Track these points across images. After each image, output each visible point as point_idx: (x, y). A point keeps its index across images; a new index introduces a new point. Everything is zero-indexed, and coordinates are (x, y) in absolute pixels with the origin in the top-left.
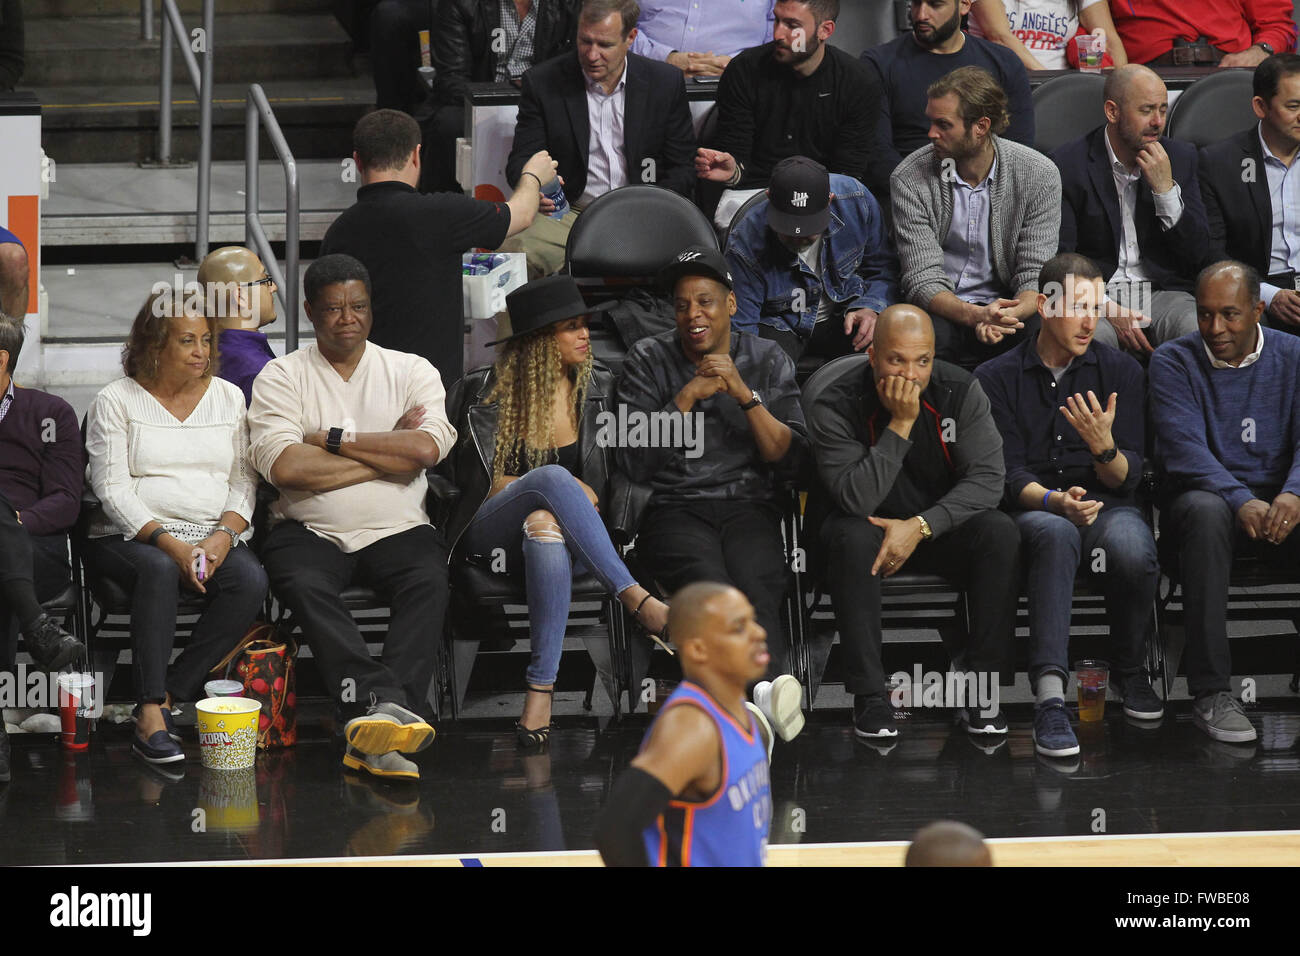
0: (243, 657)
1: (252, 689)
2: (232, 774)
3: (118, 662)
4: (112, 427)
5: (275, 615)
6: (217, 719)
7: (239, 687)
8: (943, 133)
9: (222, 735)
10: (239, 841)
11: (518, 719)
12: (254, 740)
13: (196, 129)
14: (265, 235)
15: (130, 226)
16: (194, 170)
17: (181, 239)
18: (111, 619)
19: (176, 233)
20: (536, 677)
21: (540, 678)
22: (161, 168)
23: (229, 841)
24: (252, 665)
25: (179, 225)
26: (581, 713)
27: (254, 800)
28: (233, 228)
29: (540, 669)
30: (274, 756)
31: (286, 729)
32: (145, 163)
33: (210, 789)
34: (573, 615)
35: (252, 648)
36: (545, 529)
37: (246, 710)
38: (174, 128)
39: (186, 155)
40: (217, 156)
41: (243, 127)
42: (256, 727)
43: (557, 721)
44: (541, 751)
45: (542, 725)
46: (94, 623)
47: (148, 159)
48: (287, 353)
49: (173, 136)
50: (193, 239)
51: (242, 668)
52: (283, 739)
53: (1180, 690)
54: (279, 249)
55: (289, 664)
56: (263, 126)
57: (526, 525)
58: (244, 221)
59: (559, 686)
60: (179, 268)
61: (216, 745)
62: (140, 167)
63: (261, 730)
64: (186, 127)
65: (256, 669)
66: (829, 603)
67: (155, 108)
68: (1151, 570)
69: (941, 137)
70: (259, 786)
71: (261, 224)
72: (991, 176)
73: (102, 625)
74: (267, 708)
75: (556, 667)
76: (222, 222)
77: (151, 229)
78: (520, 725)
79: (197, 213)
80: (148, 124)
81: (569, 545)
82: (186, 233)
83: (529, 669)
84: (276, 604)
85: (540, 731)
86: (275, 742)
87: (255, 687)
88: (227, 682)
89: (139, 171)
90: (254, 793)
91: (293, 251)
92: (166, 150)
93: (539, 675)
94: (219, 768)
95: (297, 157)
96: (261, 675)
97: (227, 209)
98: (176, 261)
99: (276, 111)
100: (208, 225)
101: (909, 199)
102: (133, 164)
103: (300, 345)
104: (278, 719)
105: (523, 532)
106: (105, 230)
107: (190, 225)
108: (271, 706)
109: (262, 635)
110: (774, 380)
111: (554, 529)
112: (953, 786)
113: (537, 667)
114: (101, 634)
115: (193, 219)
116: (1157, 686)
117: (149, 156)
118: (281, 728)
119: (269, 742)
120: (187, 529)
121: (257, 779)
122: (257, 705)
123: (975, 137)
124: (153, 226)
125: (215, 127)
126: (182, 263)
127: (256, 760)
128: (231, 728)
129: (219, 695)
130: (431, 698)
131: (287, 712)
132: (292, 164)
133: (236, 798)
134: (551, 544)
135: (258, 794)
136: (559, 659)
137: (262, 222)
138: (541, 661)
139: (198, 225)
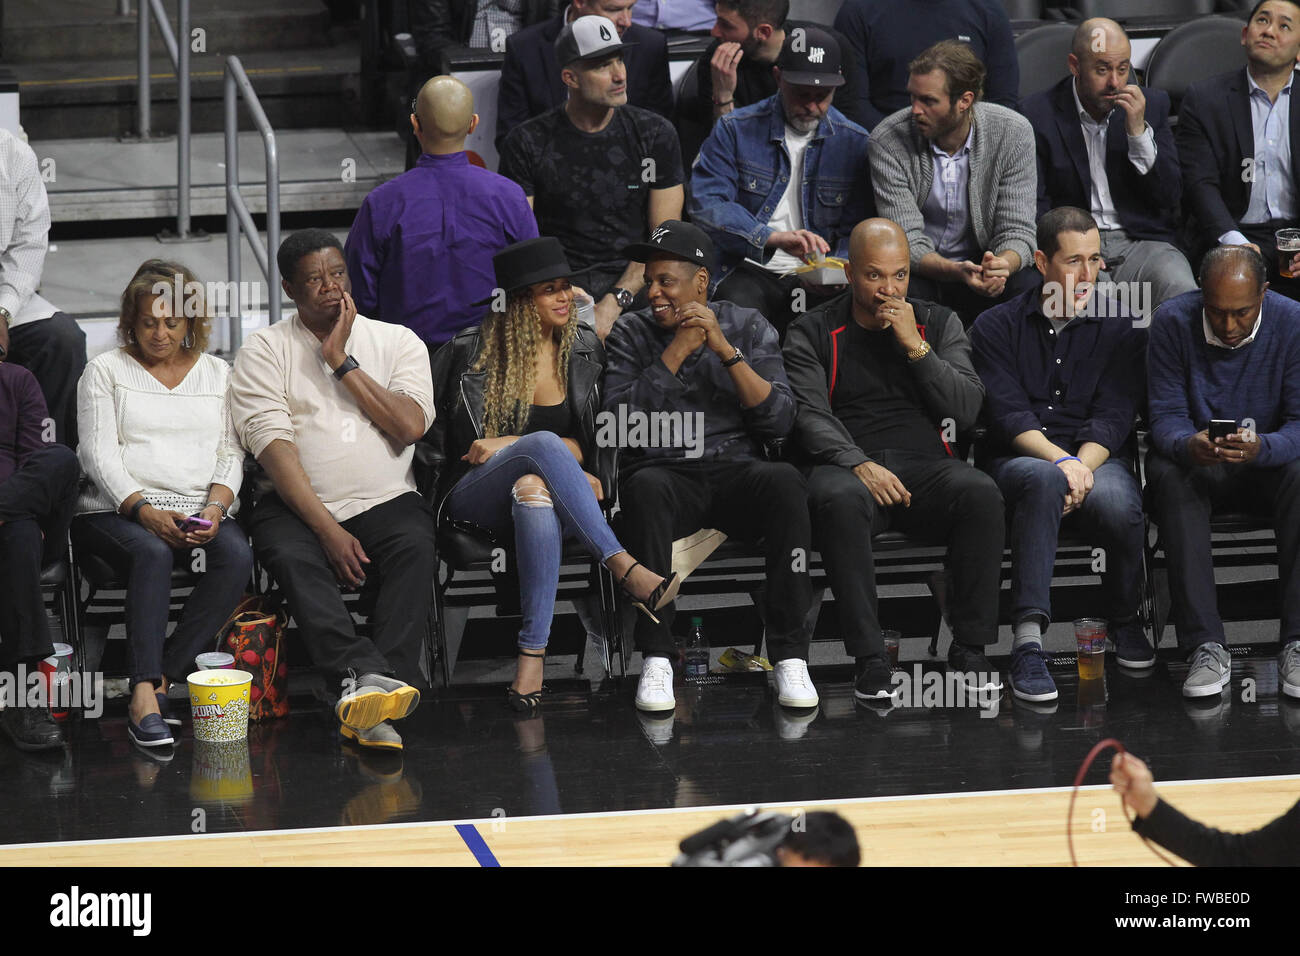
0: (233, 630)
1: (244, 662)
2: (224, 746)
3: (109, 637)
4: (99, 392)
5: (264, 587)
6: (209, 692)
7: (230, 659)
8: (928, 110)
9: (214, 707)
10: (234, 813)
11: (510, 684)
12: (247, 712)
13: (174, 102)
14: (246, 207)
15: (112, 201)
16: (174, 144)
17: (163, 213)
18: (100, 595)
19: (157, 207)
20: (528, 642)
21: (533, 642)
22: (140, 142)
23: (223, 814)
24: (242, 637)
25: (160, 199)
26: (573, 677)
27: (248, 772)
28: (214, 201)
29: (532, 634)
30: (267, 727)
31: (278, 700)
32: (125, 137)
33: (203, 762)
34: (563, 578)
35: (242, 620)
36: (533, 493)
37: (238, 682)
38: (153, 102)
39: (165, 128)
40: (197, 128)
41: (221, 99)
42: (247, 699)
43: (549, 684)
44: (533, 715)
45: (534, 690)
46: (83, 599)
47: (128, 133)
48: (270, 324)
49: (152, 109)
50: (174, 213)
51: (233, 640)
52: (275, 710)
53: (1169, 639)
54: (261, 221)
55: (279, 634)
56: (241, 98)
57: (514, 490)
58: (224, 193)
59: (551, 650)
60: (161, 242)
61: (209, 717)
62: (120, 141)
63: (253, 701)
64: (165, 101)
65: (247, 641)
66: (820, 560)
67: (134, 83)
68: (1138, 521)
69: (925, 113)
70: (252, 759)
71: (242, 197)
72: (968, 145)
73: (91, 601)
74: (258, 679)
75: (548, 631)
76: (204, 195)
77: (133, 204)
78: (512, 691)
79: (178, 187)
80: (127, 98)
81: (558, 510)
82: (167, 206)
83: (521, 633)
84: (264, 574)
85: (532, 695)
86: (267, 713)
87: (245, 658)
88: (218, 654)
89: (118, 146)
90: (248, 766)
91: (275, 222)
92: (145, 124)
93: (531, 639)
94: (212, 740)
95: (275, 127)
96: (252, 646)
97: (206, 182)
98: (158, 235)
99: (254, 82)
100: (190, 198)
101: (889, 164)
102: (113, 139)
103: (283, 316)
104: (269, 690)
105: (512, 497)
106: (87, 206)
107: (171, 199)
108: (262, 677)
109: (252, 606)
110: (756, 343)
111: (543, 493)
112: (946, 739)
113: (529, 631)
114: (90, 609)
115: (174, 193)
116: (1149, 635)
117: (129, 130)
118: (273, 700)
119: (261, 714)
120: (172, 500)
121: (250, 750)
122: (249, 677)
123: (958, 111)
124: (136, 201)
125: (193, 100)
126: (164, 236)
127: (249, 731)
128: (224, 699)
129: (210, 668)
130: (423, 666)
131: (278, 683)
132: (270, 135)
133: (230, 770)
134: (541, 508)
135: (252, 767)
136: (550, 623)
137: (243, 193)
138: (533, 626)
139: (179, 198)
